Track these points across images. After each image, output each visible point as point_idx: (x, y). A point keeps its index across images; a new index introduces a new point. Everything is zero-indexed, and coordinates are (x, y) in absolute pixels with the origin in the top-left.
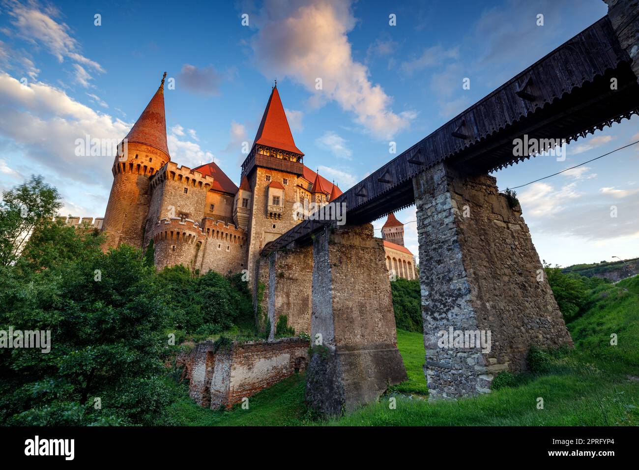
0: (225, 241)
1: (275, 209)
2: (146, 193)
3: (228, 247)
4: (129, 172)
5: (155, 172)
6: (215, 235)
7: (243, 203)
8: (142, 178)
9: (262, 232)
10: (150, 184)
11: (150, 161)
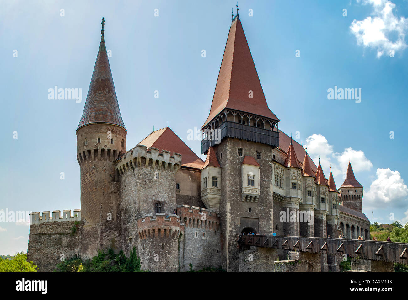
0: (200, 228)
1: (251, 191)
2: (114, 180)
3: (204, 234)
4: (95, 159)
5: (118, 155)
6: (192, 224)
7: (213, 182)
8: (108, 163)
9: (238, 217)
10: (115, 169)
11: (112, 143)
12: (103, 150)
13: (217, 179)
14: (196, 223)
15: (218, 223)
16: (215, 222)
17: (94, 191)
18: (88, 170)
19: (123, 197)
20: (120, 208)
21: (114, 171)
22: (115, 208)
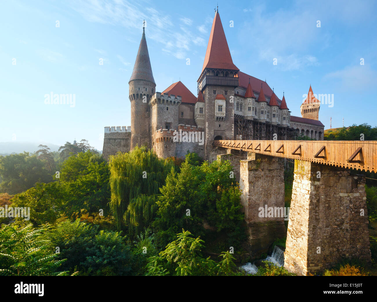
1: (220, 114)
4: (137, 99)
7: (200, 110)
9: (212, 130)
10: (148, 105)
11: (146, 90)
12: (141, 94)
13: (202, 109)
22: (147, 126)
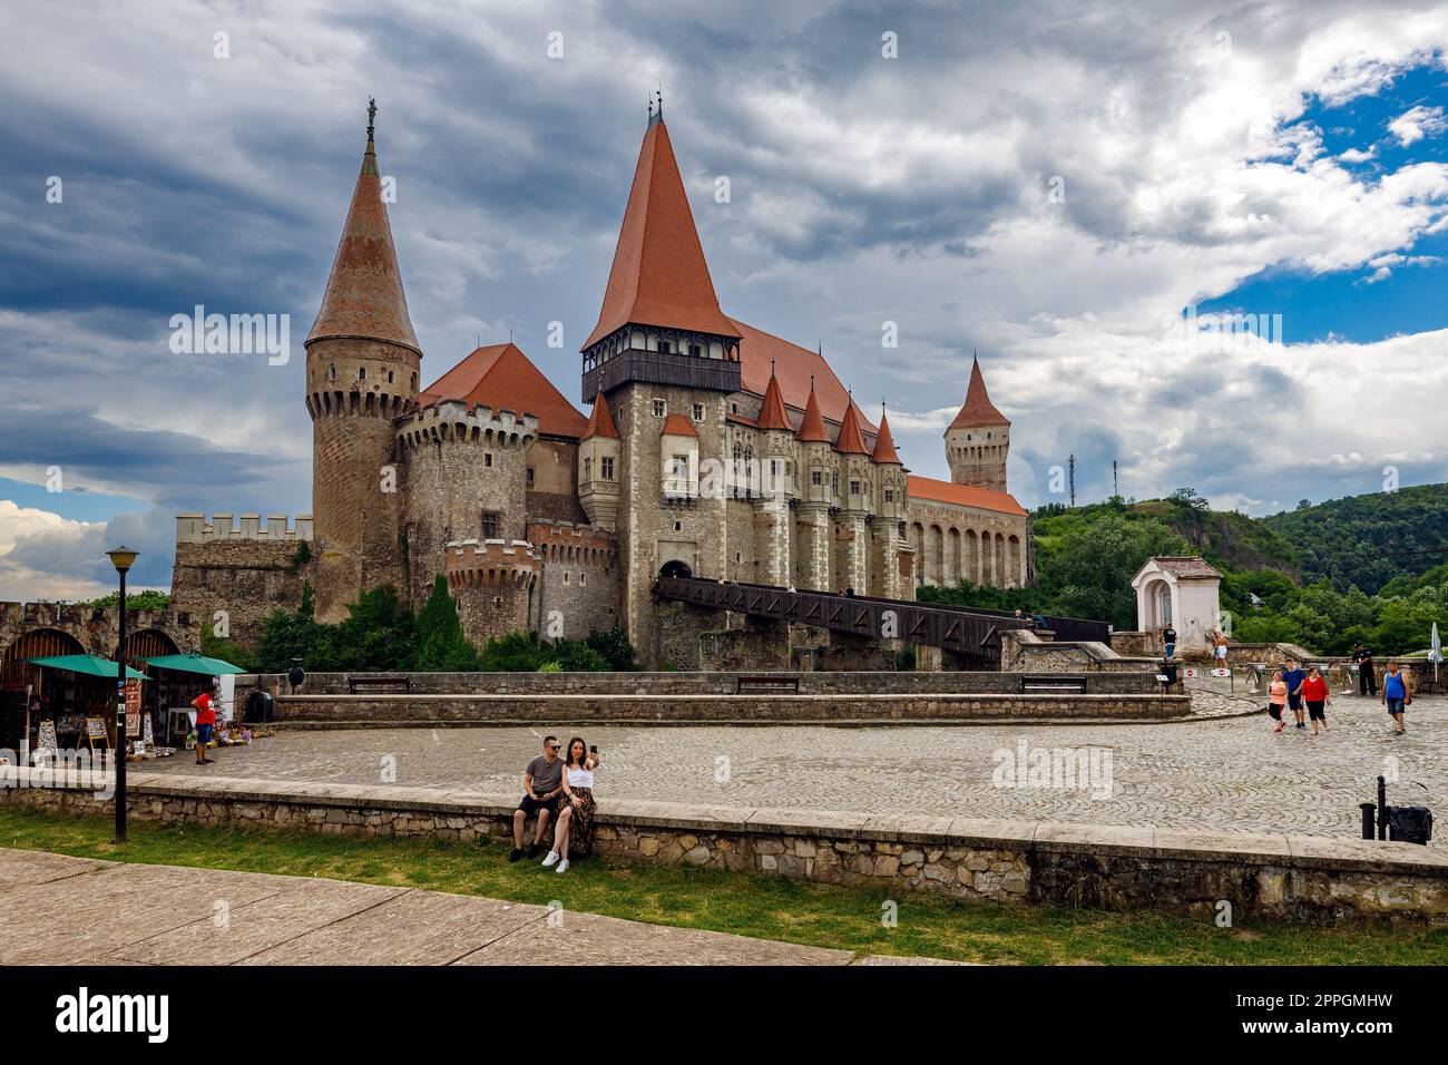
0: (575, 565)
2: (393, 459)
3: (583, 576)
4: (352, 413)
5: (402, 407)
6: (557, 556)
7: (604, 467)
8: (380, 424)
9: (651, 542)
10: (397, 436)
11: (390, 381)
12: (371, 395)
13: (611, 461)
14: (566, 554)
15: (613, 553)
16: (606, 550)
17: (350, 479)
18: (336, 434)
19: (414, 498)
20: (407, 519)
21: (394, 439)
22: (394, 518)
